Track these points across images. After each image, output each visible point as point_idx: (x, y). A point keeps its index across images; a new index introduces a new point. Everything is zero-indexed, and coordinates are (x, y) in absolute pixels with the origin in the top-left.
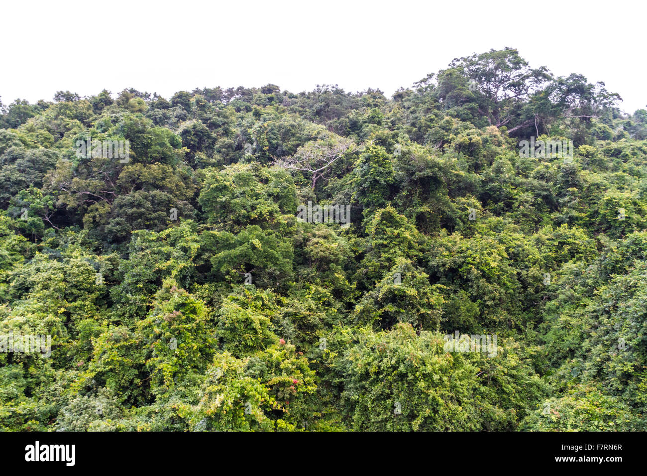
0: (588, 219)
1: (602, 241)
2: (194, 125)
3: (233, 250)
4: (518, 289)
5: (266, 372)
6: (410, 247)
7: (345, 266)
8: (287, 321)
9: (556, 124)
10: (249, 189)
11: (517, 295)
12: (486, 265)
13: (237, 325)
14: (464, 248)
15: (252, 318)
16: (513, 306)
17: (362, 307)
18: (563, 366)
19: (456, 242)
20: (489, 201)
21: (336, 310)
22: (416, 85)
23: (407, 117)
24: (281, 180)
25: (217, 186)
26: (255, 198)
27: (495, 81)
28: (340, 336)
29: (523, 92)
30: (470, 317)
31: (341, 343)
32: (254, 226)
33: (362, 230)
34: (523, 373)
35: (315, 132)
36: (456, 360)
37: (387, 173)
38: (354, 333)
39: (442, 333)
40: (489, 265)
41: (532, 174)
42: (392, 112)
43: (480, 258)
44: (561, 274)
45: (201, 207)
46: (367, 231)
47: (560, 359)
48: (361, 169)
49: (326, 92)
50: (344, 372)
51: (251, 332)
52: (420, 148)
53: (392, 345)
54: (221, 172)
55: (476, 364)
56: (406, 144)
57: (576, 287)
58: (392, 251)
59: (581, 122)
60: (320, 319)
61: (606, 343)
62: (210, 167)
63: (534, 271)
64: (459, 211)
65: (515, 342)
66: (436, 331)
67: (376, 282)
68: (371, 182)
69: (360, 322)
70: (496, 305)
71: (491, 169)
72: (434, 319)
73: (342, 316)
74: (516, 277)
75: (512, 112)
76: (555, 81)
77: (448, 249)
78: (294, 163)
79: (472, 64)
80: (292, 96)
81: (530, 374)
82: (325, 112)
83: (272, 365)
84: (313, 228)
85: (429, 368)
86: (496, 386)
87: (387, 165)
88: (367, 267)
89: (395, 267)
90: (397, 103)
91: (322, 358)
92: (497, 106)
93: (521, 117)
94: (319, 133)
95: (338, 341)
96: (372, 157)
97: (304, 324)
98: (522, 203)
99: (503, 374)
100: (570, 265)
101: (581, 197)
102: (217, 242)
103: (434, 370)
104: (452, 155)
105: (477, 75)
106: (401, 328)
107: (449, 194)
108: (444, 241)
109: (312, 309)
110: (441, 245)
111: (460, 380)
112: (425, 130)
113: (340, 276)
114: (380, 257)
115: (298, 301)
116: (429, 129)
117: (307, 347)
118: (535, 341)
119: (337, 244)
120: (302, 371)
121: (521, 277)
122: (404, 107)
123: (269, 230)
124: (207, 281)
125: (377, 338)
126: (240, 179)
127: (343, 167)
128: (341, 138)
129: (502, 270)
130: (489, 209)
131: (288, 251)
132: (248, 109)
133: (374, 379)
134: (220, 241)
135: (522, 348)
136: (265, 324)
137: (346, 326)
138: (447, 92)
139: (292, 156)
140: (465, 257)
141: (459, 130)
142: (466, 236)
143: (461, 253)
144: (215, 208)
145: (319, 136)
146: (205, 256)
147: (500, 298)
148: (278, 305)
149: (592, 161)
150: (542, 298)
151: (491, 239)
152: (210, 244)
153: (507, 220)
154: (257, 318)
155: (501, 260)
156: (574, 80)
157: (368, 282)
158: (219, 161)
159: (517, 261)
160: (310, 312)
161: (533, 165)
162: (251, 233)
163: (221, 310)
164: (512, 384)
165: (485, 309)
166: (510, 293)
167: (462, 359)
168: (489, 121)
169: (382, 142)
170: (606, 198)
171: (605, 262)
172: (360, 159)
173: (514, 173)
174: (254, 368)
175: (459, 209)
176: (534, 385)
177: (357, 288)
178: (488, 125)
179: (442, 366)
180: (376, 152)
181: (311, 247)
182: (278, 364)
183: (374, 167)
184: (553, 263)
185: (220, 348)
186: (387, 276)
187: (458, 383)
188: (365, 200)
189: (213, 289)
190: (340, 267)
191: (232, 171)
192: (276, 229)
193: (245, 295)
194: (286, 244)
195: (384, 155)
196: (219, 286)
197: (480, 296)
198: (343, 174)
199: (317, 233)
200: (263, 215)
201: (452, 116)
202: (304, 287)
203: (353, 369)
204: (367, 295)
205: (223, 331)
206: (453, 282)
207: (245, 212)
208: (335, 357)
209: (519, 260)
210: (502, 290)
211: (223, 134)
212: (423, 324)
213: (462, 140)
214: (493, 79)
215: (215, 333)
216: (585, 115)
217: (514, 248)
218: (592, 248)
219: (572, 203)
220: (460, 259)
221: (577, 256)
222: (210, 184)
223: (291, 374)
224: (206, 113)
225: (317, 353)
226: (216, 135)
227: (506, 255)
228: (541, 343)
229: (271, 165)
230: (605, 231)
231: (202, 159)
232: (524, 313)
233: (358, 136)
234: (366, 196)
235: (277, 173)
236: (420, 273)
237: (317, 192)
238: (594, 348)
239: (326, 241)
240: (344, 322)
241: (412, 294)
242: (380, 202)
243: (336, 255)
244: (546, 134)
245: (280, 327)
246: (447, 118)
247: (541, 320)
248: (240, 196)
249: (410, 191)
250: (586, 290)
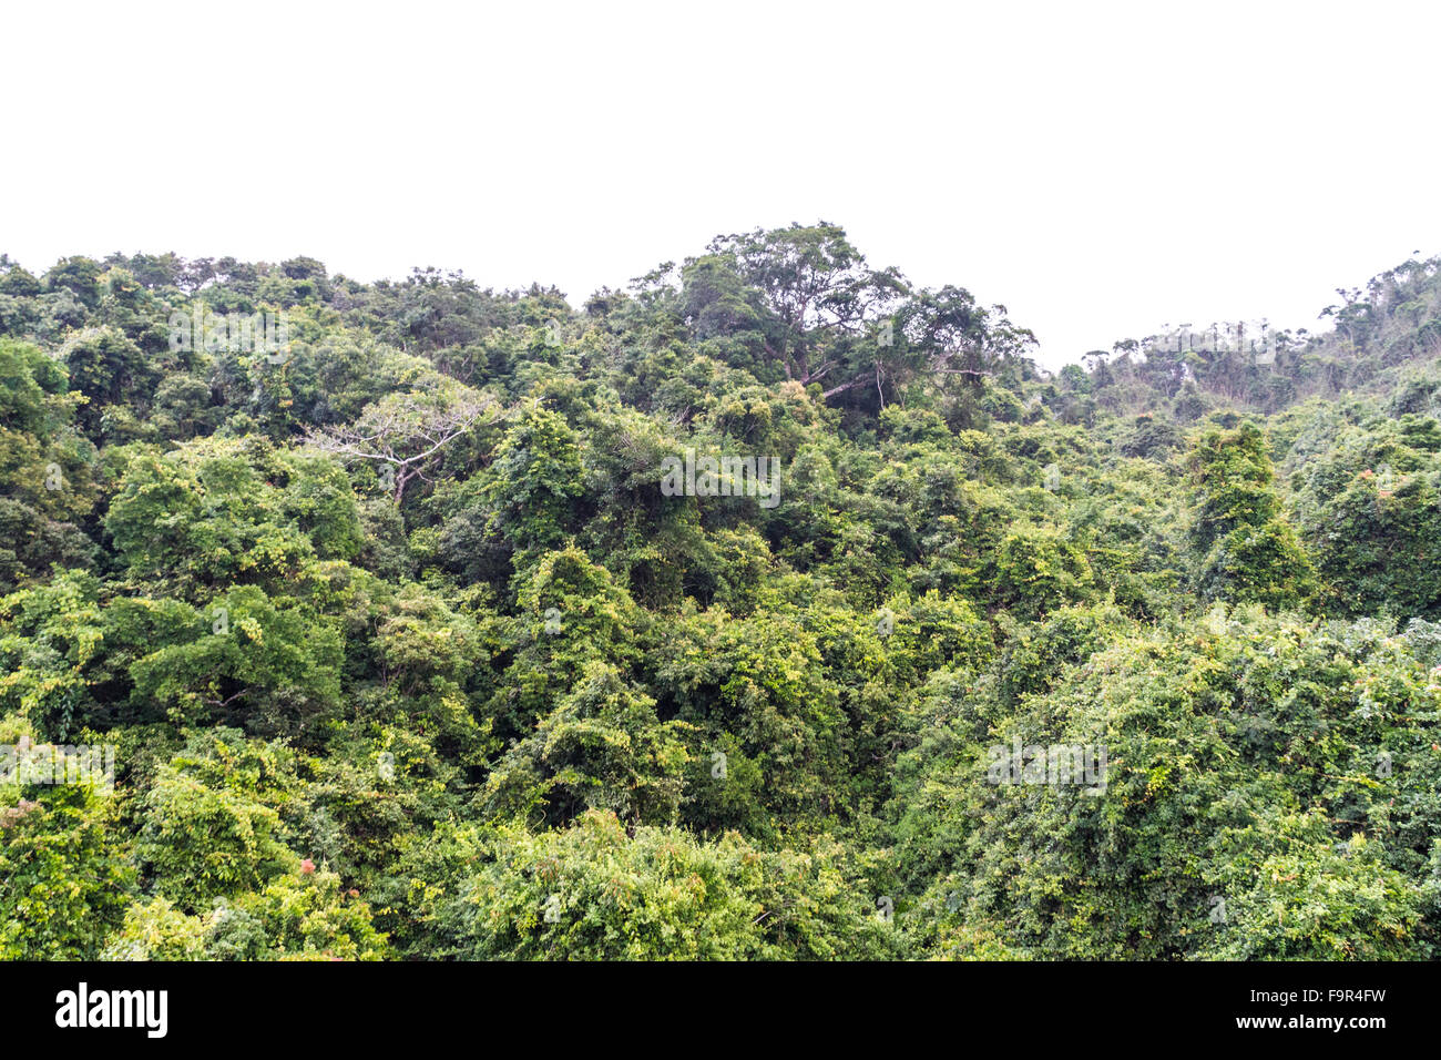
0: (976, 580)
1: (1002, 626)
2: (104, 340)
3: (190, 645)
4: (841, 727)
5: (264, 944)
6: (617, 638)
7: (468, 682)
8: (322, 815)
9: (917, 384)
10: (238, 498)
11: (840, 740)
12: (777, 677)
13: (192, 830)
14: (732, 641)
15: (234, 810)
16: (831, 765)
17: (504, 776)
18: (931, 890)
19: (715, 627)
20: (785, 540)
21: (443, 786)
22: (636, 284)
23: (617, 349)
24: (321, 480)
25: (156, 489)
26: (252, 519)
27: (799, 289)
28: (450, 847)
29: (855, 315)
30: (742, 790)
31: (453, 864)
32: (247, 586)
33: (510, 598)
34: (850, 910)
35: (407, 373)
36: (712, 888)
37: (568, 472)
38: (484, 838)
39: (683, 830)
40: (783, 676)
41: (872, 484)
42: (582, 340)
43: (765, 662)
44: (926, 694)
45: (110, 539)
46: (520, 601)
47: (925, 874)
48: (511, 461)
49: (435, 284)
50: (458, 933)
51: (228, 848)
52: (642, 420)
53: (571, 864)
54: (168, 456)
55: (755, 896)
56: (612, 411)
57: (955, 721)
58: (576, 647)
59: (965, 385)
60: (403, 807)
61: (1011, 836)
62: (139, 443)
63: (874, 689)
64: (724, 560)
65: (836, 842)
66: (669, 825)
67: (539, 717)
68: (531, 491)
69: (499, 812)
70: (798, 763)
71: (789, 472)
72: (667, 797)
73: (456, 799)
74: (838, 703)
75: (832, 356)
76: (915, 298)
77: (697, 642)
78: (355, 440)
79: (753, 250)
80: (355, 289)
81: (866, 912)
82: (433, 329)
83: (279, 925)
84: (394, 593)
85: (653, 912)
86: (795, 943)
87: (569, 455)
88: (517, 684)
89: (581, 683)
90: (594, 320)
91: (407, 903)
92: (804, 342)
93: (851, 366)
94: (415, 375)
95: (445, 859)
96: (536, 434)
97: (364, 821)
98: (850, 545)
99: (809, 914)
100: (942, 676)
101: (963, 536)
102: (151, 626)
103: (663, 914)
104: (710, 438)
105: (763, 273)
106: (593, 822)
107: (703, 522)
108: (690, 623)
109: (385, 785)
110: (684, 634)
111: (720, 934)
112: (654, 382)
113: (455, 704)
114: (549, 660)
115: (351, 767)
116: (662, 381)
117: (370, 878)
118: (875, 838)
119: (450, 630)
120: (355, 935)
121: (848, 702)
122: (610, 330)
123: (286, 598)
124: (116, 723)
125: (538, 847)
126: (216, 474)
127: (470, 455)
128: (466, 390)
129: (809, 686)
130: (784, 557)
131: (330, 648)
132: (244, 309)
133: (528, 945)
134: (157, 623)
135: (850, 856)
136: (265, 824)
137: (467, 823)
138: (702, 305)
139: (350, 424)
140: (735, 660)
141: (725, 387)
142: (736, 614)
143: (726, 650)
144: (148, 541)
145: (415, 383)
146: (116, 660)
147: (806, 748)
148: (300, 777)
149: (985, 463)
150: (890, 745)
151: (788, 622)
152: (131, 629)
153: (820, 580)
154: (244, 809)
155: (808, 666)
156: (951, 299)
157: (519, 719)
158: (165, 429)
159: (841, 667)
160: (380, 791)
161: (873, 466)
162: (239, 605)
163: (152, 794)
164: (829, 937)
165: (775, 773)
166: (825, 737)
167: (725, 885)
168: (787, 370)
169: (559, 404)
170: (1010, 538)
171: (1009, 668)
172: (510, 438)
173: (835, 481)
174: (232, 936)
175: (724, 555)
176: (872, 934)
177: (494, 733)
178: (785, 379)
179: (680, 904)
180: (545, 424)
181: (388, 638)
182: (296, 921)
183: (540, 459)
184: (911, 672)
185: (145, 892)
186: (566, 704)
187: (716, 940)
188: (518, 532)
189: (134, 741)
190: (455, 684)
191: (196, 455)
192: (303, 594)
193: (216, 756)
194: (328, 633)
195: (563, 433)
196: (149, 735)
197: (764, 745)
198: (470, 470)
199: (403, 604)
200: (272, 561)
201: (710, 354)
202: (368, 733)
203: (478, 925)
204: (517, 747)
205: (154, 847)
206: (707, 715)
207: (227, 552)
208: (438, 896)
209: (845, 665)
210: (811, 731)
211: (178, 364)
212: (641, 811)
213: (731, 407)
214: (795, 285)
215: (133, 853)
216: (971, 369)
217: (833, 639)
218: (985, 639)
219: (947, 546)
220: (724, 665)
221: (957, 656)
222: (137, 484)
223: (326, 944)
224: (137, 313)
225: (393, 891)
226: (159, 366)
227: (818, 656)
228: (889, 842)
229: (297, 443)
230: (1008, 605)
231: (120, 422)
232: (855, 779)
233: (507, 387)
234: (520, 523)
235: (310, 462)
236: (638, 697)
237: (407, 511)
238: (989, 847)
239: (424, 623)
240: (461, 812)
241: (618, 743)
242: (552, 535)
243: (447, 657)
244: (899, 403)
245: (303, 830)
246: (699, 359)
247: (887, 793)
248: (214, 513)
249: (617, 514)
250: (973, 726)
